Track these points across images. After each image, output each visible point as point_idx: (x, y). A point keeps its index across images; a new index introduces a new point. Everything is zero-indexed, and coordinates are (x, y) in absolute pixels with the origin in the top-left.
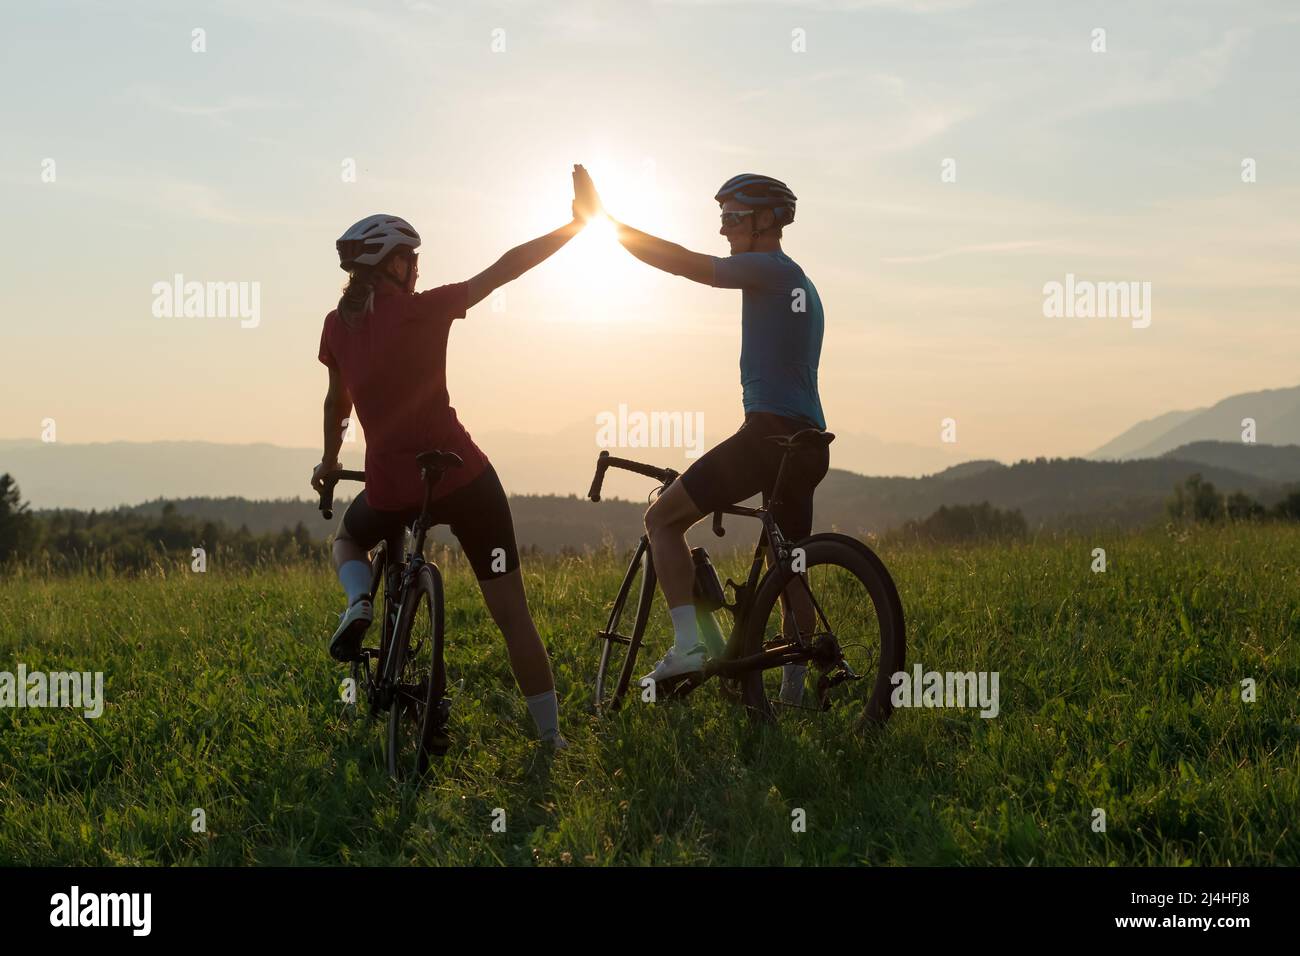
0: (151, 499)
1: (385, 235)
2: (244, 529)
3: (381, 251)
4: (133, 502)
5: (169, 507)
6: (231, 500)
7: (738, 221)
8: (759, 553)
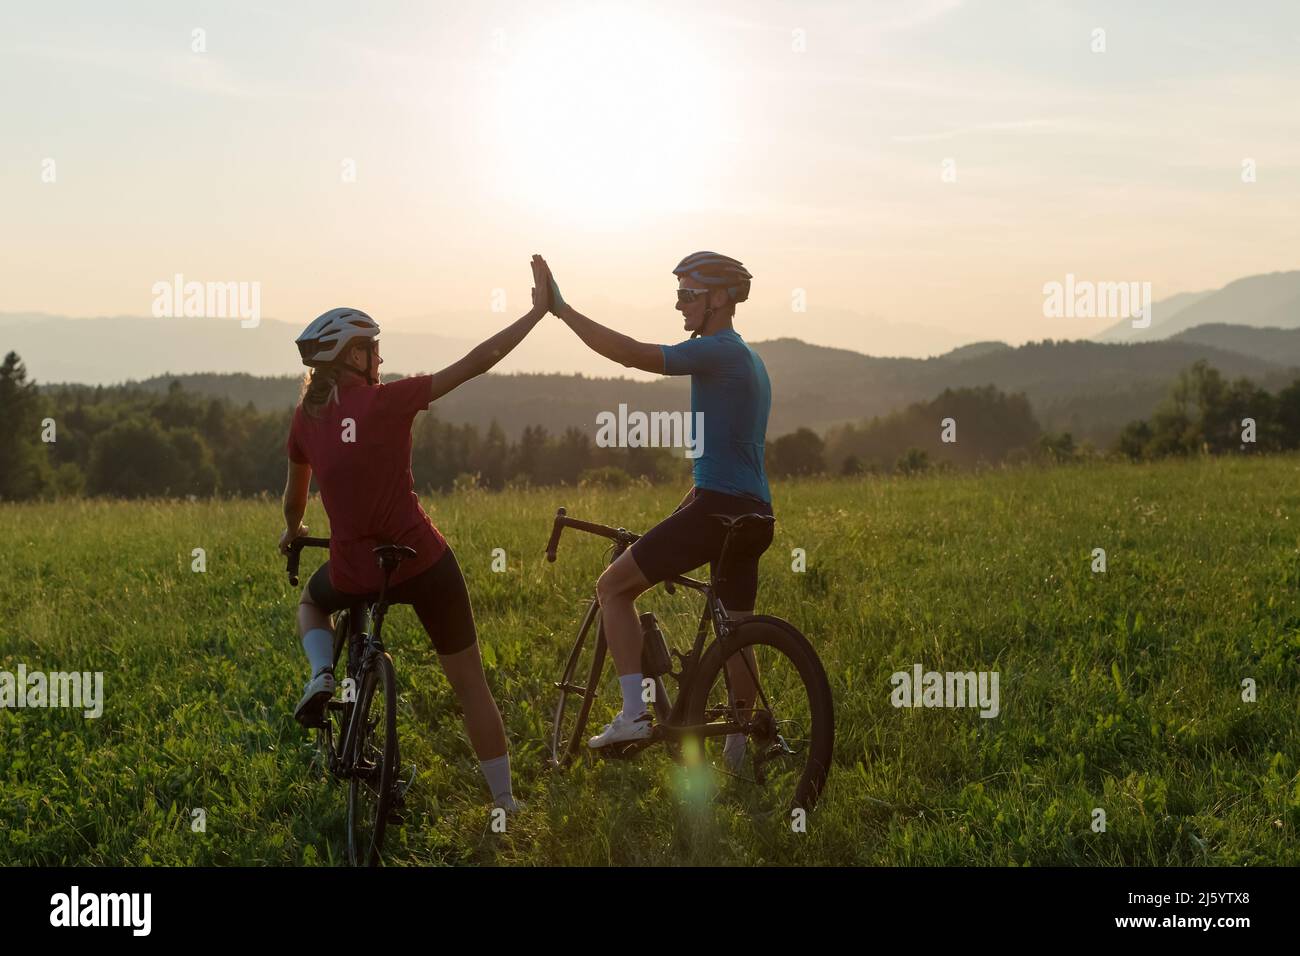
0: (157, 374)
1: (339, 331)
2: (251, 406)
3: (335, 348)
4: (140, 376)
5: (175, 383)
6: (237, 376)
7: (693, 298)
8: (703, 626)
